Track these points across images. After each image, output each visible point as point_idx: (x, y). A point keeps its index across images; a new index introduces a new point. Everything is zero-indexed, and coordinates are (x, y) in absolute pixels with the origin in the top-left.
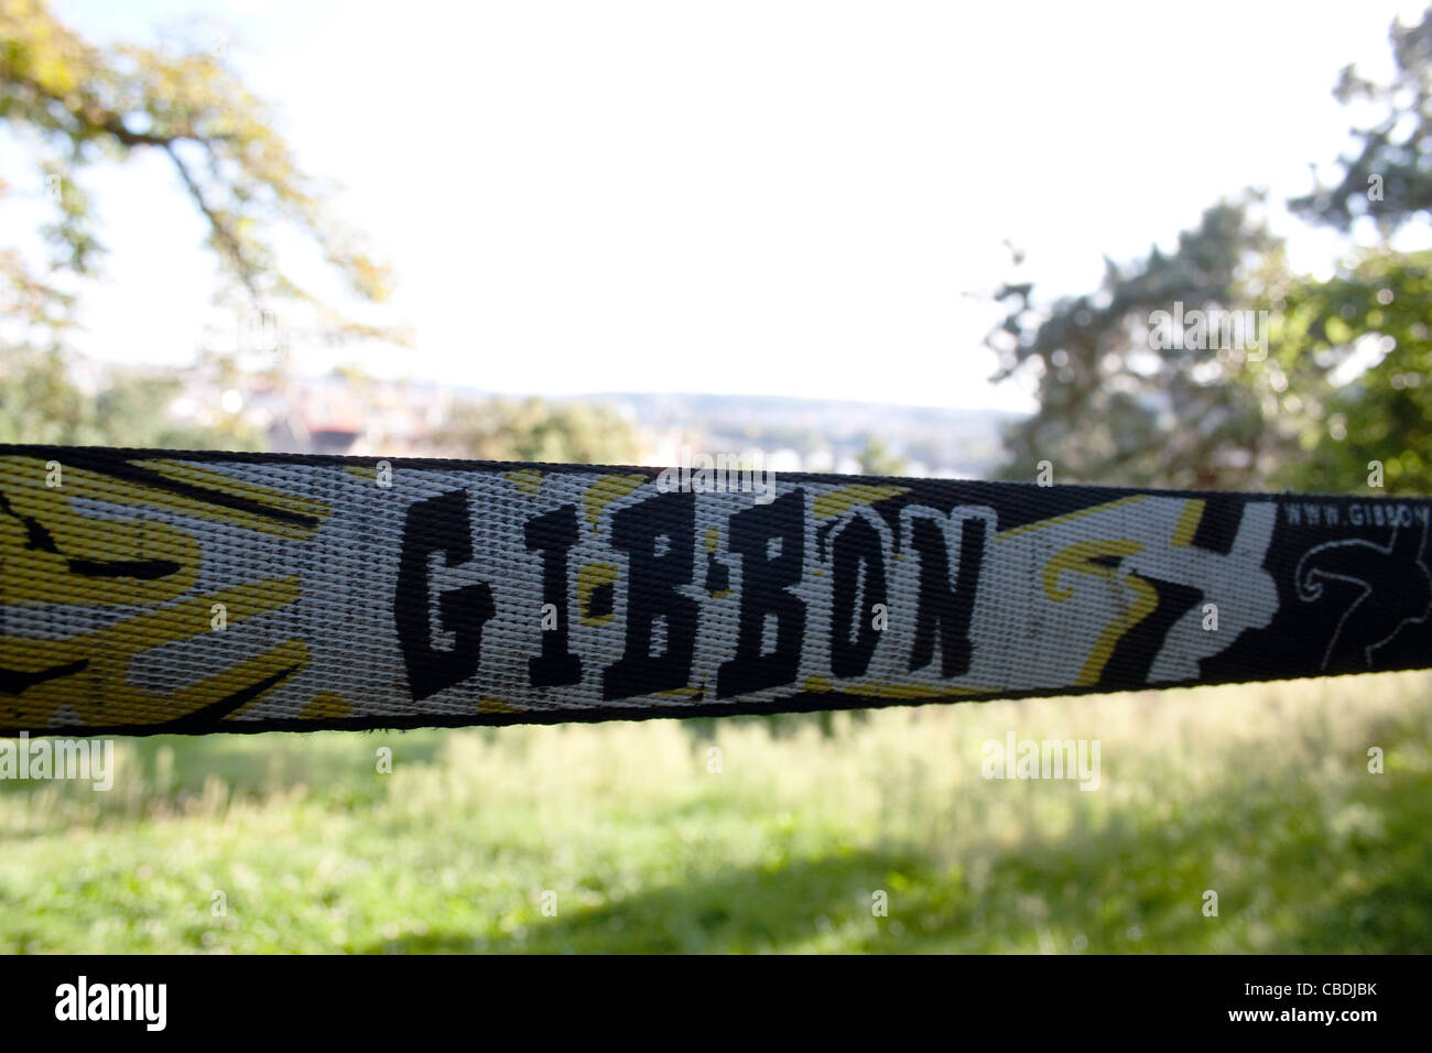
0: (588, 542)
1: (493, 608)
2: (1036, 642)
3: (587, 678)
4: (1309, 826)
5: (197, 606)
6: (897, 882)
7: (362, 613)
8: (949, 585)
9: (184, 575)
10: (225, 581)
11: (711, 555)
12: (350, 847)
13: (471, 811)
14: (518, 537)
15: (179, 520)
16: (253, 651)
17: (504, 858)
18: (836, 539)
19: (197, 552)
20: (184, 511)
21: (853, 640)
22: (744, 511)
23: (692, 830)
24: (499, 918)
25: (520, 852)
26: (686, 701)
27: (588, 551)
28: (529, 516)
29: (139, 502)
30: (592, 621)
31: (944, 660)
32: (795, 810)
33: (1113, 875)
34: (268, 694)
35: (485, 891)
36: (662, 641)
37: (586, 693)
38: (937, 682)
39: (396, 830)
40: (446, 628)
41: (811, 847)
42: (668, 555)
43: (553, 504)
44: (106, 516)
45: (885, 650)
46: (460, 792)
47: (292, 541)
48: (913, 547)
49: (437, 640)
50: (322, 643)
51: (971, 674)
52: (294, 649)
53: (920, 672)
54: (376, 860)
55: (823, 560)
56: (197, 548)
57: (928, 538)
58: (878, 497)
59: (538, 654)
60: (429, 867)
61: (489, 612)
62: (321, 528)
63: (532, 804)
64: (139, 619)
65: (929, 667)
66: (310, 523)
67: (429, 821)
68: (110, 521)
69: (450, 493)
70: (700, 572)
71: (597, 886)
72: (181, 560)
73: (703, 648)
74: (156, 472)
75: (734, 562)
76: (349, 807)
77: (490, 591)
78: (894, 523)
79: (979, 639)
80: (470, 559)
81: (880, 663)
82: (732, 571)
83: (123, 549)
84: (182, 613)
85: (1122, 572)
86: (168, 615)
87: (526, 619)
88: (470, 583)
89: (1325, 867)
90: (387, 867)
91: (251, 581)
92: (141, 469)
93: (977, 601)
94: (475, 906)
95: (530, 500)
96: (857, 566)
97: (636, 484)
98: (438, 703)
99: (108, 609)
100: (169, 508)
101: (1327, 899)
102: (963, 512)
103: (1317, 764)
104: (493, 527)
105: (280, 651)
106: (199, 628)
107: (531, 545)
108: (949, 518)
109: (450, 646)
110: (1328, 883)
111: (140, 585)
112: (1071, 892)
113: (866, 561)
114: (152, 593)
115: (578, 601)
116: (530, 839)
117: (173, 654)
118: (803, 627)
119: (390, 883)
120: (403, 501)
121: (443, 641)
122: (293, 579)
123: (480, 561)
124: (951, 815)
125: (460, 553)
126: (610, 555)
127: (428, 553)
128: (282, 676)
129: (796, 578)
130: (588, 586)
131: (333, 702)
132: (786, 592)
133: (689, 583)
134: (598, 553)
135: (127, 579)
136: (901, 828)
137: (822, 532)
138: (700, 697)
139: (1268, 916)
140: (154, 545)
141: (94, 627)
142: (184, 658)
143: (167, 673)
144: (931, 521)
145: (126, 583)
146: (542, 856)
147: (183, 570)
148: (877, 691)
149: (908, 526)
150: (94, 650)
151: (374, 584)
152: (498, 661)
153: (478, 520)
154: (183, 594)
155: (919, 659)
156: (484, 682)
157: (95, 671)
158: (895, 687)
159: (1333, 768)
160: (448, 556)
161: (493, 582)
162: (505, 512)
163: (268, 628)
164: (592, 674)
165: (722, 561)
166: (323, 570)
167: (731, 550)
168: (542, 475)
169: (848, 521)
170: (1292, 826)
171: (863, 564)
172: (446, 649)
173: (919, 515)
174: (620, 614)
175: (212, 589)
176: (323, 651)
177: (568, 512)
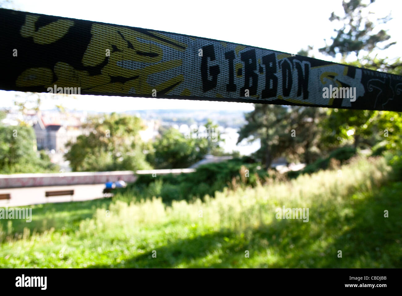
0: (237, 59)
1: (219, 71)
2: (320, 93)
3: (237, 90)
4: (334, 215)
5: (162, 64)
6: (227, 239)
7: (194, 70)
8: (303, 77)
9: (159, 57)
10: (168, 59)
11: (260, 64)
12: (69, 244)
13: (103, 231)
14: (224, 56)
15: (158, 45)
16: (173, 76)
17: (115, 243)
18: (282, 64)
19: (162, 52)
20: (159, 43)
21: (287, 87)
22: (265, 56)
23: (168, 230)
24: (115, 259)
25: (119, 240)
26: (255, 99)
27: (237, 61)
28: (225, 52)
29: (150, 40)
30: (238, 76)
31: (304, 95)
32: (196, 223)
33: (285, 232)
34: (174, 88)
35: (110, 252)
36: (251, 83)
37: (236, 94)
38: (302, 100)
39: (82, 238)
40: (211, 75)
41: (201, 232)
42: (252, 63)
43: (230, 50)
44: (143, 42)
45: (293, 91)
46: (100, 225)
47: (180, 52)
48: (296, 68)
49: (209, 78)
50: (186, 76)
51: (309, 99)
52: (181, 77)
53: (299, 97)
54: (77, 247)
55: (280, 69)
56: (162, 51)
57: (298, 67)
58: (288, 57)
59: (228, 83)
60: (94, 247)
61: (218, 72)
62: (186, 49)
63: (122, 227)
64: (150, 67)
65: (301, 96)
66: (184, 48)
67: (92, 235)
68: (144, 43)
69: (210, 45)
70: (258, 68)
71: (143, 248)
72: (159, 53)
73: (259, 86)
74: (153, 34)
75: (263, 66)
76: (68, 233)
77: (219, 67)
78: (292, 62)
79: (310, 91)
80: (215, 60)
81: (292, 94)
82: (264, 69)
83: (147, 50)
84: (159, 66)
85: (335, 79)
86: (156, 66)
87: (226, 75)
88: (215, 65)
89: (339, 225)
90: (81, 248)
91: (173, 60)
92: (149, 33)
93: (309, 82)
94: (108, 257)
95: (225, 48)
96: (286, 71)
97: (244, 48)
98: (208, 94)
99: (144, 63)
100: (156, 42)
101: (340, 233)
102: (304, 62)
103: (336, 199)
104: (219, 53)
105: (178, 77)
106: (162, 70)
107: (226, 58)
108: (302, 63)
109: (211, 79)
110: (340, 229)
111: (150, 58)
112: (274, 237)
113: (288, 70)
114: (153, 60)
115: (236, 72)
116: (122, 237)
117: (156, 76)
118: (277, 83)
119: (83, 252)
120: (201, 46)
121: (210, 78)
122: (181, 60)
123: (217, 60)
124: (240, 220)
125: (213, 58)
126: (241, 62)
127: (207, 57)
128: (178, 83)
129: (275, 72)
130: (237, 68)
131: (187, 92)
132: (274, 75)
133: (256, 70)
134: (239, 61)
135: (148, 57)
136: (226, 225)
137: (279, 62)
138: (258, 98)
139: (326, 239)
140: (153, 49)
141: (141, 67)
142: (159, 77)
143: (155, 81)
144: (299, 63)
145: (148, 58)
146: (126, 241)
147: (159, 56)
148: (291, 101)
149: (294, 63)
150: (141, 73)
151: (197, 63)
152: (220, 84)
153: (216, 51)
154: (159, 61)
155: (299, 94)
156: (217, 89)
157: (140, 79)
158: (295, 100)
159: (339, 199)
160: (211, 59)
161: (219, 65)
162: (221, 50)
163: (176, 71)
164: (238, 90)
165: (262, 66)
166: (187, 59)
167: (263, 64)
168: (227, 44)
169: (283, 61)
170: (330, 216)
171: (287, 71)
172: (210, 80)
173: (296, 61)
174: (243, 76)
175: (165, 61)
176: (186, 78)
177: (232, 52)
